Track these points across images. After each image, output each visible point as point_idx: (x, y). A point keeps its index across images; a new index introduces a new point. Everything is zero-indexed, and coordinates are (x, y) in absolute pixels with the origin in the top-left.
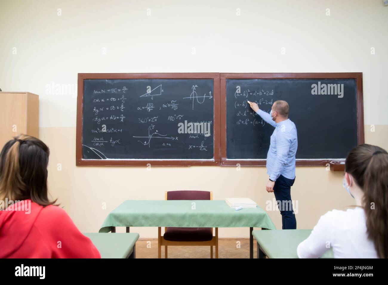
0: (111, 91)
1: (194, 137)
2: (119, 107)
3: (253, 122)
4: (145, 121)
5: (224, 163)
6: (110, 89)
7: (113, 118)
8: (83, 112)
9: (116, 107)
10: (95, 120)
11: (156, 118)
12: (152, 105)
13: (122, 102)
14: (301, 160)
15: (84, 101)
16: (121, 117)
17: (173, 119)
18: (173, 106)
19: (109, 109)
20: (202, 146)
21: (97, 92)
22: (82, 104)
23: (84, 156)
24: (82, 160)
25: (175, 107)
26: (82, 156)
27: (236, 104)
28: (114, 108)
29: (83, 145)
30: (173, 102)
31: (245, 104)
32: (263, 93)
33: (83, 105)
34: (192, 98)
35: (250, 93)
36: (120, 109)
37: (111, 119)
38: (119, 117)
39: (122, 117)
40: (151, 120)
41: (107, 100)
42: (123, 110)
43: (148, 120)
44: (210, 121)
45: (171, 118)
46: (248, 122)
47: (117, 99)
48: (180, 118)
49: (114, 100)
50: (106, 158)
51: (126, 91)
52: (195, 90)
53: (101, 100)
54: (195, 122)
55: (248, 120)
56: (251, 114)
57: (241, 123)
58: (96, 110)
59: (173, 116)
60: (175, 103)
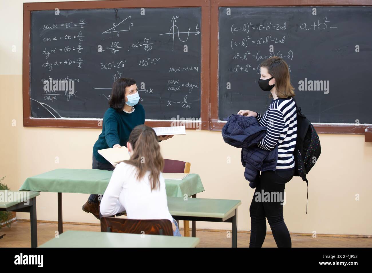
0: (65, 26)
1: (175, 90)
2: (76, 49)
3: (256, 69)
4: (110, 67)
5: (214, 126)
6: (64, 23)
7: (68, 63)
8: (30, 56)
9: (71, 48)
10: (45, 65)
11: (123, 63)
12: (118, 45)
13: (80, 41)
14: (322, 125)
15: (31, 41)
17: (146, 64)
18: (146, 45)
19: (63, 50)
20: (185, 101)
21: (47, 27)
22: (29, 44)
23: (33, 113)
24: (31, 119)
25: (149, 47)
26: (30, 114)
27: (233, 43)
28: (69, 50)
29: (31, 99)
30: (145, 40)
31: (245, 43)
32: (271, 26)
33: (30, 46)
34: (172, 35)
35: (252, 26)
36: (77, 50)
37: (66, 63)
38: (76, 61)
39: (80, 61)
40: (117, 66)
41: (61, 38)
42: (80, 51)
43: (113, 65)
44: (197, 68)
45: (143, 63)
46: (248, 68)
47: (73, 37)
48: (155, 63)
49: (70, 38)
50: (60, 117)
51: (84, 25)
52: (175, 23)
53: (52, 39)
54: (176, 68)
55: (249, 65)
56: (254, 56)
57: (239, 69)
58: (46, 52)
59: (146, 60)
60: (149, 41)
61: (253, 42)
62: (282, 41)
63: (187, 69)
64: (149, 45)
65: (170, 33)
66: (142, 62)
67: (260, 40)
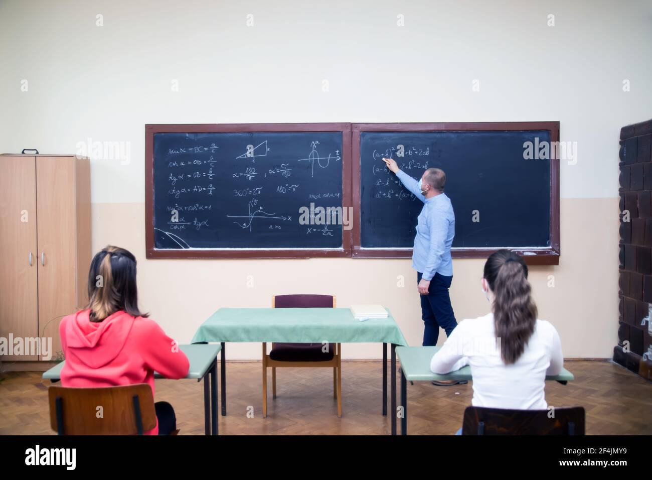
0: (194, 151)
2: (206, 174)
3: (399, 195)
4: (244, 194)
5: (357, 253)
6: (193, 147)
7: (198, 190)
8: (154, 181)
9: (201, 173)
10: (172, 192)
11: (259, 190)
12: (253, 171)
13: (211, 167)
15: (155, 165)
16: (210, 187)
17: (284, 191)
18: (284, 171)
19: (192, 176)
20: (325, 228)
21: (174, 151)
22: (153, 169)
24: (155, 251)
25: (287, 173)
26: (154, 245)
27: (375, 168)
28: (198, 175)
29: (155, 228)
30: (283, 166)
32: (414, 151)
33: (154, 171)
34: (311, 160)
35: (394, 152)
36: (207, 176)
37: (195, 190)
38: (207, 187)
40: (252, 192)
41: (189, 163)
42: (211, 177)
43: (248, 192)
44: (338, 194)
45: (281, 189)
46: (391, 194)
47: (203, 162)
48: (294, 189)
49: (199, 163)
50: (188, 248)
51: (215, 150)
52: (315, 149)
53: (179, 164)
54: (316, 194)
55: (391, 191)
57: (381, 195)
58: (172, 178)
59: (284, 186)
60: (287, 167)
63: (327, 196)
64: (287, 171)
65: (309, 159)
66: (279, 188)
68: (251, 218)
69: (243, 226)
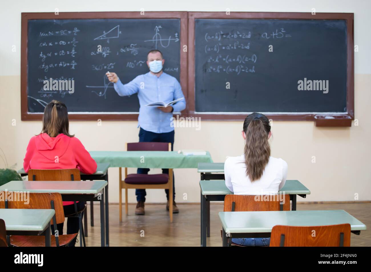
0: (60, 33)
2: (70, 52)
3: (226, 69)
4: (101, 68)
5: (191, 117)
6: (59, 31)
7: (63, 65)
8: (28, 58)
9: (66, 51)
10: (42, 67)
11: (112, 65)
12: (108, 49)
13: (73, 47)
14: (281, 114)
15: (29, 45)
16: (72, 63)
17: (133, 66)
18: (133, 50)
19: (58, 54)
21: (44, 34)
22: (27, 48)
23: (31, 109)
24: (28, 115)
25: (135, 52)
26: (28, 109)
27: (207, 48)
28: (63, 53)
29: (28, 96)
30: (132, 46)
31: (217, 48)
32: (238, 35)
33: (28, 50)
34: (155, 41)
35: (222, 35)
36: (71, 54)
37: (61, 65)
38: (70, 63)
39: (74, 63)
40: (107, 67)
41: (56, 43)
42: (74, 55)
43: (103, 67)
44: (176, 69)
46: (220, 69)
47: (67, 43)
49: (64, 43)
51: (77, 33)
52: (158, 32)
53: (48, 44)
55: (220, 67)
56: (224, 59)
57: (212, 70)
58: (42, 56)
59: (133, 62)
60: (135, 46)
61: (224, 48)
62: (248, 47)
64: (135, 50)
65: (153, 40)
66: (129, 64)
67: (229, 46)
68: (106, 88)
69: (99, 94)
